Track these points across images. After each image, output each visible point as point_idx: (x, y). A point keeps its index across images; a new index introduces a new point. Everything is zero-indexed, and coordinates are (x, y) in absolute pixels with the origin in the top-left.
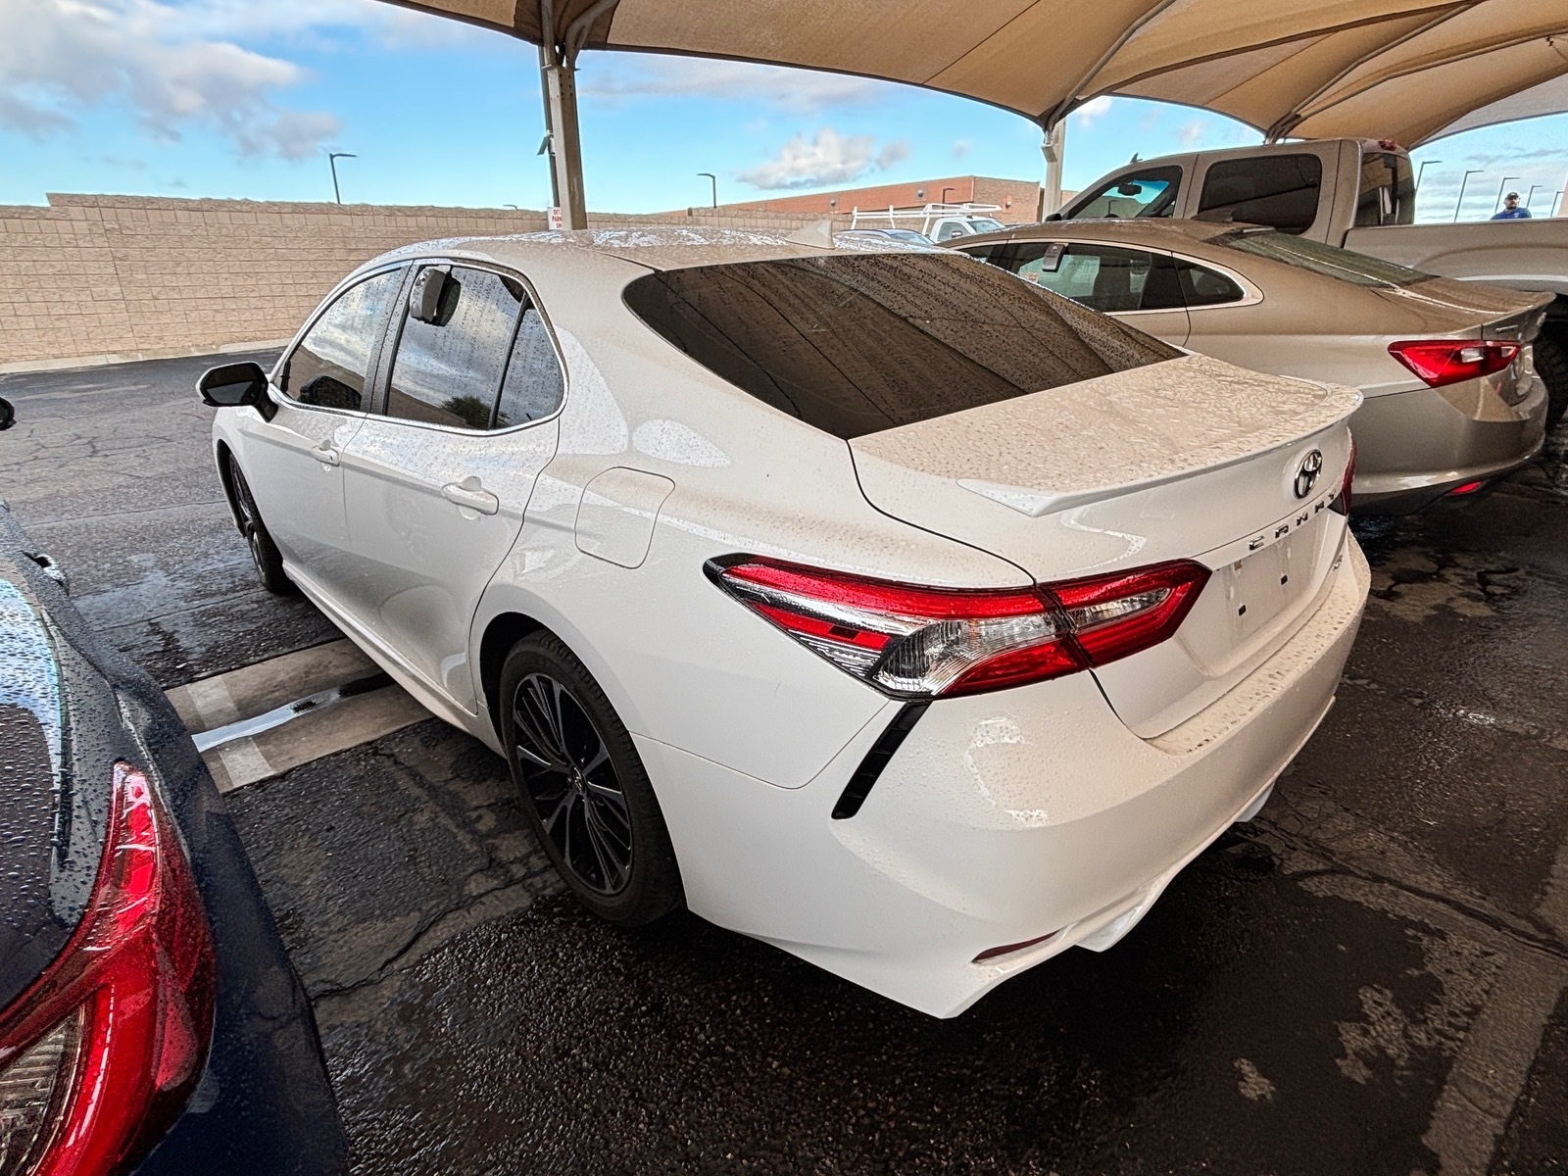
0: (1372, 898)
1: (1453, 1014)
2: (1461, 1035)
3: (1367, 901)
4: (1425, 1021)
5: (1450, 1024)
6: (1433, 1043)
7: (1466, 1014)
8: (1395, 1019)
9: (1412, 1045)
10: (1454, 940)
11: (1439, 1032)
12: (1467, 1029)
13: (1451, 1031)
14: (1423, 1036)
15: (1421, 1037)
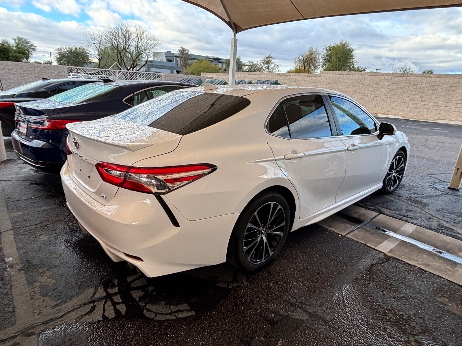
0: (76, 300)
1: (35, 293)
2: (30, 291)
3: (77, 299)
4: (39, 287)
5: (34, 291)
6: (34, 285)
7: (33, 296)
8: (44, 282)
9: (37, 281)
10: (49, 309)
11: (35, 288)
12: (30, 293)
13: (33, 290)
14: (37, 285)
15: (38, 284)
